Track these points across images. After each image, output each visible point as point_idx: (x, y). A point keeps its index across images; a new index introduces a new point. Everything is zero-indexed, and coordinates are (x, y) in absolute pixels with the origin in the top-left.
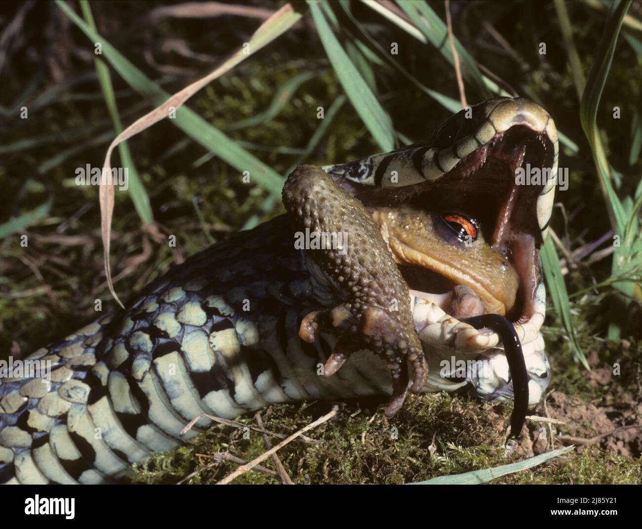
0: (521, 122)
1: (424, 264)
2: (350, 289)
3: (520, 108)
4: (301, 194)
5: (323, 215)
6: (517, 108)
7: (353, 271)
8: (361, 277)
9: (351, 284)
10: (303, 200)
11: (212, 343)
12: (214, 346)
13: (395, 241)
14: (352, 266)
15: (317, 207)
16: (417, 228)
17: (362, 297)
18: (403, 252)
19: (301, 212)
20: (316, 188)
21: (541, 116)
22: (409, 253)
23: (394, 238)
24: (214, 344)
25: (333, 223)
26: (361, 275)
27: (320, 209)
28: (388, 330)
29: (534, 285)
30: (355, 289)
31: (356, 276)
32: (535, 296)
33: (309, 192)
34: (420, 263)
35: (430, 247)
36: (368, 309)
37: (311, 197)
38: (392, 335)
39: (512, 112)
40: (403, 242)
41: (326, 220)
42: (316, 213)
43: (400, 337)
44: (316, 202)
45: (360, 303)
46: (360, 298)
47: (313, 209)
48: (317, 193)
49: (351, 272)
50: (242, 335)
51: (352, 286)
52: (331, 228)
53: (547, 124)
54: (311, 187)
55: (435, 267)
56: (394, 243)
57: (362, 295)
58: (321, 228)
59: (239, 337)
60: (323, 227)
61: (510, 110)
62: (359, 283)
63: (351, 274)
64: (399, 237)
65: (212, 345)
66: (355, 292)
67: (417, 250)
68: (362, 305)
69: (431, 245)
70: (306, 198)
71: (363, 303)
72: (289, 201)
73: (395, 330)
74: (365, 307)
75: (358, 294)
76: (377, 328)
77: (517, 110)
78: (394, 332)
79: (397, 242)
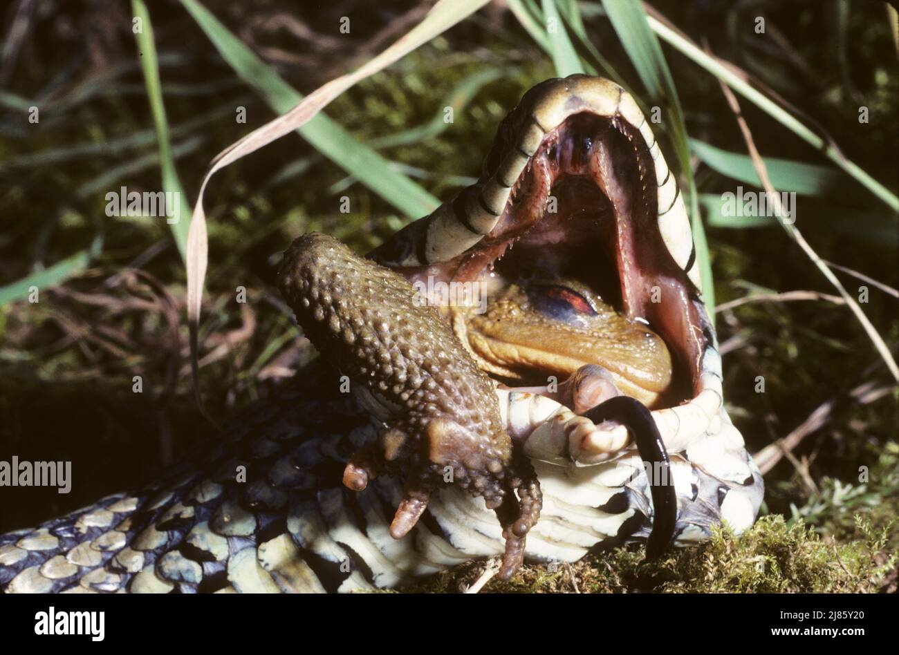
0: (578, 108)
1: (524, 361)
2: (397, 398)
3: (571, 87)
4: (302, 275)
5: (338, 297)
6: (567, 89)
7: (396, 369)
8: (409, 375)
9: (397, 389)
10: (308, 283)
11: (262, 561)
12: (267, 565)
13: (476, 337)
14: (393, 362)
15: (327, 288)
16: (506, 311)
17: (417, 406)
18: (491, 349)
19: (307, 302)
20: (322, 261)
21: (607, 91)
22: (500, 350)
23: (474, 333)
24: (266, 561)
25: (354, 304)
26: (410, 371)
27: (332, 290)
28: (466, 449)
29: (698, 353)
30: (406, 396)
31: (402, 376)
32: (701, 368)
33: (313, 268)
34: (519, 361)
35: (528, 333)
36: (429, 423)
37: (317, 276)
38: (475, 455)
39: (560, 96)
40: (489, 336)
41: (344, 304)
42: (328, 298)
43: (488, 456)
44: (324, 281)
45: (416, 416)
46: (415, 408)
47: (323, 291)
48: (324, 268)
49: (394, 371)
50: (298, 534)
51: (400, 394)
52: (352, 312)
53: (619, 100)
54: (314, 261)
55: (540, 361)
56: (476, 340)
57: (417, 402)
58: (339, 316)
59: (294, 538)
60: (341, 314)
61: (557, 94)
62: (408, 384)
63: (395, 374)
64: (481, 329)
65: (263, 564)
66: (406, 401)
67: (510, 343)
68: (419, 419)
69: (530, 330)
70: (310, 278)
71: (420, 415)
72: (288, 291)
73: (478, 447)
74: (424, 421)
75: (410, 403)
76: (448, 447)
77: (568, 91)
78: (477, 449)
79: (480, 337)
